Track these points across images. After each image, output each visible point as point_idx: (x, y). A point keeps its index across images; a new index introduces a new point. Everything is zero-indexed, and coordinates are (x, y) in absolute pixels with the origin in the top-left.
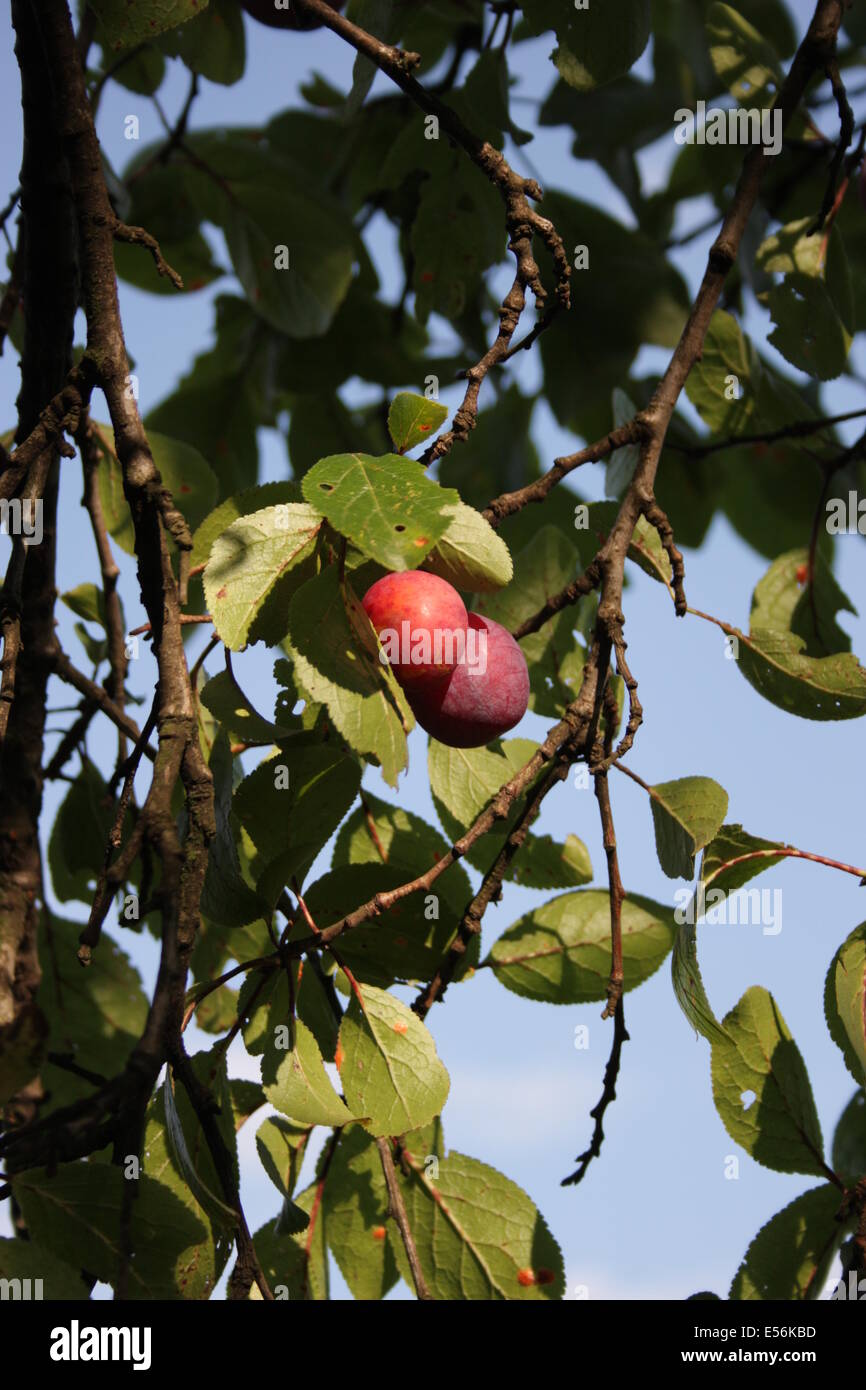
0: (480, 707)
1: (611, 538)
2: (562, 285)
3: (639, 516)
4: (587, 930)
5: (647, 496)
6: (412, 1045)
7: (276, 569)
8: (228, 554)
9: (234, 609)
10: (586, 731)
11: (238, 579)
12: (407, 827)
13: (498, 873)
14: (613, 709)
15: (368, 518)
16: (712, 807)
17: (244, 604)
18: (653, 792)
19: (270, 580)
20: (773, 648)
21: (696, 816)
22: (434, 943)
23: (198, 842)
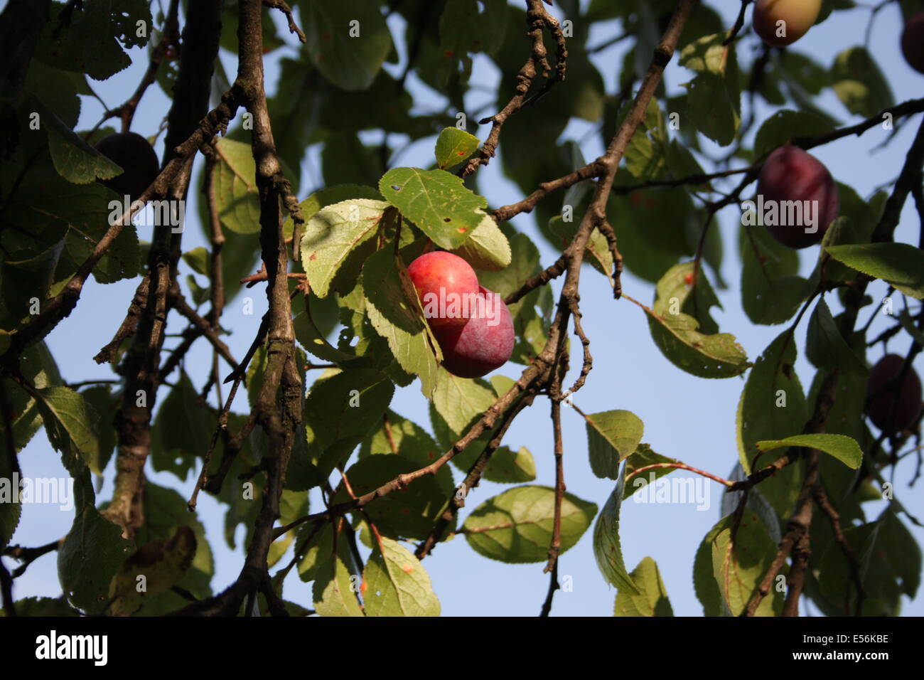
0: (481, 350)
1: (574, 242)
2: (560, 64)
3: (594, 228)
4: (531, 513)
5: (601, 214)
6: (416, 582)
7: (350, 243)
8: (318, 230)
9: (321, 268)
10: (549, 373)
11: (324, 248)
12: (411, 433)
13: (479, 467)
14: (566, 359)
15: (425, 210)
16: (632, 431)
17: (328, 266)
18: (589, 419)
19: (346, 251)
20: (677, 326)
21: (619, 437)
22: (429, 514)
23: (289, 427)
